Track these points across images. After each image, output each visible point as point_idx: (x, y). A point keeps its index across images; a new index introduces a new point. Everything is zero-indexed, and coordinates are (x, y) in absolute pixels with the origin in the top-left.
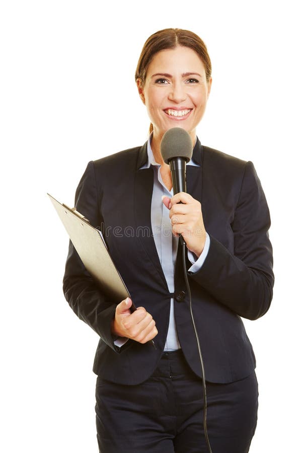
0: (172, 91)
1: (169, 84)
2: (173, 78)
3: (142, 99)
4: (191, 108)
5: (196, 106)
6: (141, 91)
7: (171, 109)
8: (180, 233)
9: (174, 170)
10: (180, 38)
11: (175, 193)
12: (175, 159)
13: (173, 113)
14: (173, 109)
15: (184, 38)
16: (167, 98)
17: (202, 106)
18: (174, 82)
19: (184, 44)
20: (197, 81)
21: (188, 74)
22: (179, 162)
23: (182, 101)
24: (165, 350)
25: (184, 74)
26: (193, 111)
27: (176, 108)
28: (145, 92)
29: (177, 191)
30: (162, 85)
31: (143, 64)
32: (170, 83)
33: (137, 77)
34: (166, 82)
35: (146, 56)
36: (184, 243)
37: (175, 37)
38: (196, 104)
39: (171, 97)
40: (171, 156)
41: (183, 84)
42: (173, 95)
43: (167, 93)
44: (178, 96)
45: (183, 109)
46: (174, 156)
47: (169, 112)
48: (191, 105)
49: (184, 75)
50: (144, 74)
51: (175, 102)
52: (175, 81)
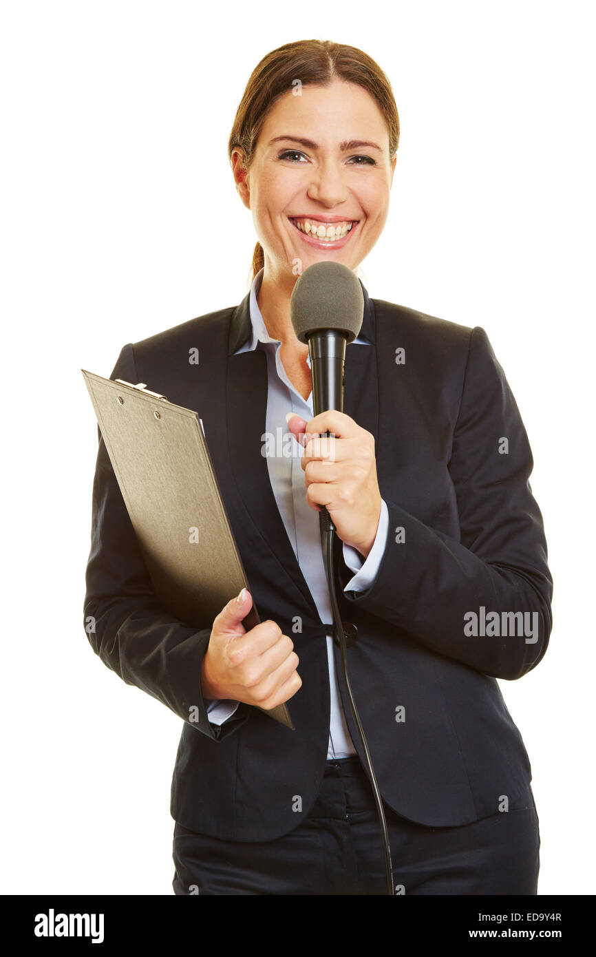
0: (317, 180)
1: (309, 164)
2: (318, 151)
3: (241, 194)
4: (356, 218)
5: (366, 215)
6: (240, 176)
7: (312, 218)
8: (323, 504)
9: (317, 358)
10: (338, 64)
11: (317, 412)
12: (323, 332)
13: (314, 229)
14: (318, 220)
15: (347, 63)
16: (303, 195)
17: (379, 216)
18: (321, 158)
19: (348, 76)
20: (371, 161)
21: (354, 144)
22: (331, 339)
23: (340, 203)
24: (329, 757)
25: (345, 144)
26: (359, 227)
27: (321, 217)
28: (252, 178)
29: (321, 407)
30: (294, 164)
31: (251, 115)
32: (313, 161)
33: (233, 145)
34: (302, 159)
35: (259, 99)
36: (332, 528)
37: (327, 60)
38: (368, 210)
39: (314, 193)
40: (312, 327)
41: (342, 165)
42: (319, 188)
43: (305, 184)
44: (332, 192)
45: (337, 221)
46: (318, 327)
47: (308, 225)
48: (355, 213)
49: (346, 146)
50: (252, 138)
51: (323, 204)
52: (323, 158)
